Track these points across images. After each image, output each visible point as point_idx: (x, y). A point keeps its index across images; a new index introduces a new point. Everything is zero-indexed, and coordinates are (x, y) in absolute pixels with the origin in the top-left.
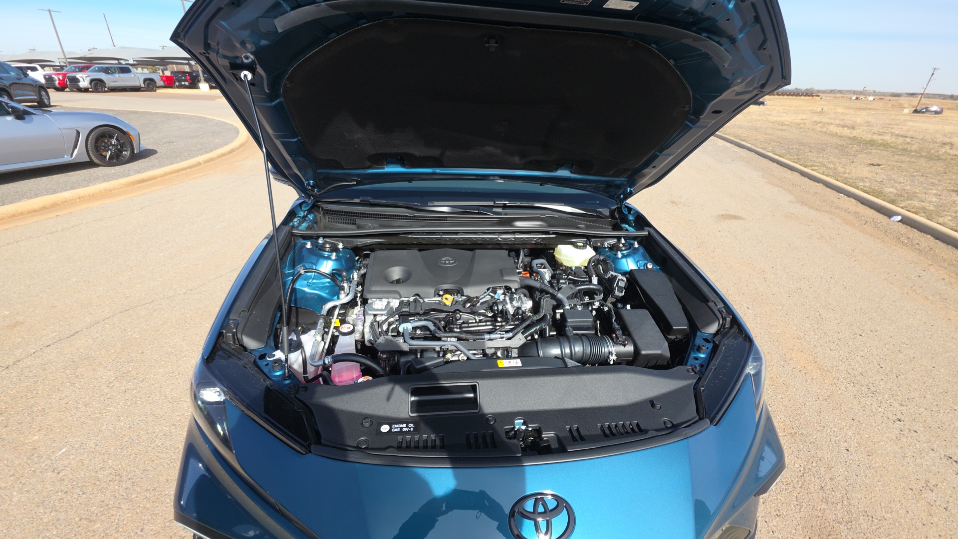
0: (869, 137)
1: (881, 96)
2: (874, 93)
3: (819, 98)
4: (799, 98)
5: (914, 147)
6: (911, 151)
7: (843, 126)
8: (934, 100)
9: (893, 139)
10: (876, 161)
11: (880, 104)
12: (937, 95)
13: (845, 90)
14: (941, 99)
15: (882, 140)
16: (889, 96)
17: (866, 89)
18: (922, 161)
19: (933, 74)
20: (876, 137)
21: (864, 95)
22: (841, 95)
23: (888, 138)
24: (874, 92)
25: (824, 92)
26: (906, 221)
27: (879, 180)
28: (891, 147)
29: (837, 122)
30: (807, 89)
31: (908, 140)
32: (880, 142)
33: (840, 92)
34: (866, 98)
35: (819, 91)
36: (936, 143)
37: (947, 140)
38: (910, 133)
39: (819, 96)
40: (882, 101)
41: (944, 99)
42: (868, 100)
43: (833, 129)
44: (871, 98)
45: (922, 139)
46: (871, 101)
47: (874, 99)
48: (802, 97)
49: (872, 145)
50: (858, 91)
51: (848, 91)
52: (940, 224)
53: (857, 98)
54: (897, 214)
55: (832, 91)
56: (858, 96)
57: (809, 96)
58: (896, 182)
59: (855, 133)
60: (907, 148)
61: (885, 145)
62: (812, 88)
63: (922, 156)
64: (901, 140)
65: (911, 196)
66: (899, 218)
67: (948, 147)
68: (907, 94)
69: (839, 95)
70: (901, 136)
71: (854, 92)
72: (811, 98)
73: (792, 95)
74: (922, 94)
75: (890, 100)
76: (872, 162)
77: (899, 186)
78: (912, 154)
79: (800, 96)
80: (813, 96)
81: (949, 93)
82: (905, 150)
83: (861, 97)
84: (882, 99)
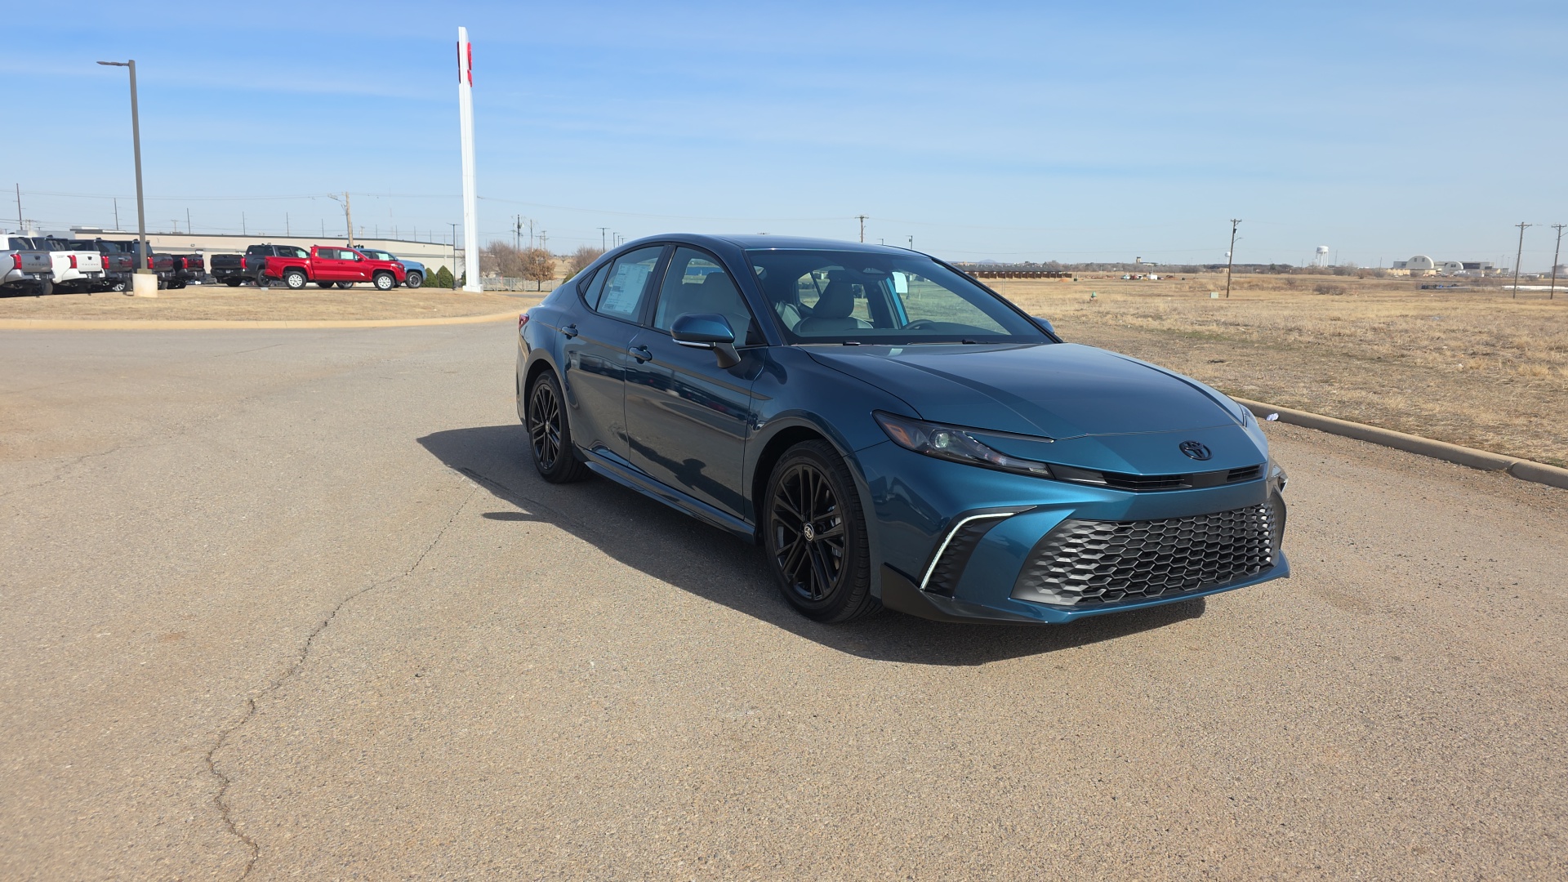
0: (1189, 329)
1: (1168, 272)
2: (1156, 268)
3: (1072, 279)
4: (1038, 280)
5: (1255, 336)
6: (1252, 342)
7: (1145, 316)
8: (1248, 275)
9: (1222, 329)
10: (1216, 357)
11: (1171, 286)
12: (1251, 267)
13: (1110, 264)
14: (1259, 273)
15: (1209, 331)
16: (1180, 272)
17: (1141, 260)
18: (1272, 353)
19: (1235, 230)
20: (1197, 328)
21: (1141, 271)
22: (1105, 273)
23: (1214, 327)
24: (1155, 265)
25: (1076, 268)
26: (1284, 418)
27: (1233, 378)
28: (1225, 339)
29: (1132, 311)
30: (1045, 264)
31: (1242, 329)
32: (1207, 333)
33: (1102, 267)
34: (1145, 276)
35: (1067, 267)
36: (1279, 329)
37: (1291, 325)
38: (1240, 320)
39: (1070, 276)
40: (1172, 280)
41: (1262, 273)
42: (1150, 280)
43: (1130, 320)
44: (1154, 277)
45: (1259, 327)
46: (1154, 281)
47: (1159, 278)
48: (1043, 279)
49: (1200, 339)
50: (1129, 265)
51: (1114, 266)
52: (1322, 414)
53: (1133, 278)
54: (1273, 412)
55: (1088, 267)
56: (1133, 274)
57: (1053, 276)
58: (1252, 378)
59: (1167, 325)
60: (1246, 339)
61: (1215, 338)
62: (1054, 262)
63: (1269, 347)
64: (1232, 330)
65: (1279, 391)
66: (1276, 416)
67: (1295, 335)
68: (1205, 266)
69: (1101, 273)
70: (1231, 324)
71: (1125, 267)
72: (1057, 279)
73: (1026, 276)
74: (1229, 266)
75: (1183, 279)
76: (1212, 359)
77: (1259, 382)
78: (1256, 345)
79: (1039, 276)
80: (1060, 276)
81: (1268, 263)
82: (1244, 341)
83: (1138, 275)
84: (1171, 277)
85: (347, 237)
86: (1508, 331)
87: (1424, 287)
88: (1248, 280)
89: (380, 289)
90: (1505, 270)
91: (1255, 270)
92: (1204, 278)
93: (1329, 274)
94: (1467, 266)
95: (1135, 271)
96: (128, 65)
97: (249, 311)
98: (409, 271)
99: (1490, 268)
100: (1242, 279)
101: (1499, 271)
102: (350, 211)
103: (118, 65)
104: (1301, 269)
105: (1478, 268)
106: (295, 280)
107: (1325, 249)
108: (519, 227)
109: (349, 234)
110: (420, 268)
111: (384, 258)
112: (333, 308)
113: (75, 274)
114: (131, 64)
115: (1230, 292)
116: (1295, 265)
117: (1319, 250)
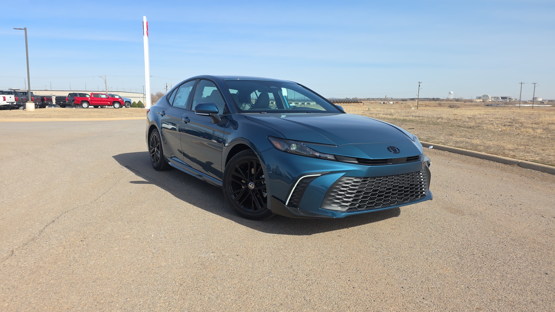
0: (402, 118)
1: (396, 101)
2: (392, 100)
3: (362, 104)
4: (350, 104)
5: (426, 120)
6: (425, 122)
7: (387, 114)
8: (425, 102)
9: (414, 118)
10: (411, 127)
11: (397, 106)
12: (425, 98)
13: (376, 98)
15: (409, 119)
16: (401, 101)
17: (387, 97)
18: (431, 126)
19: (419, 86)
20: (405, 118)
21: (387, 101)
22: (374, 101)
23: (411, 118)
24: (392, 98)
25: (364, 100)
26: (435, 147)
27: (417, 134)
28: (415, 121)
29: (382, 113)
30: (353, 98)
31: (421, 118)
33: (373, 99)
34: (388, 102)
35: (360, 100)
36: (434, 118)
37: (439, 116)
38: (421, 115)
39: (362, 103)
40: (398, 104)
41: (430, 101)
42: (390, 104)
43: (381, 115)
44: (391, 103)
45: (427, 117)
46: (391, 104)
47: (393, 103)
48: (352, 104)
49: (406, 121)
50: (383, 99)
51: (377, 99)
52: (449, 146)
53: (384, 103)
54: (431, 145)
55: (368, 99)
56: (384, 102)
57: (356, 103)
58: (424, 134)
59: (394, 117)
60: (422, 121)
61: (412, 121)
62: (356, 98)
63: (430, 124)
64: (417, 118)
65: (433, 138)
66: (432, 147)
67: (440, 120)
68: (409, 99)
69: (373, 101)
70: (417, 117)
71: (381, 99)
72: (357, 104)
73: (346, 103)
74: (418, 99)
75: (402, 103)
76: (409, 128)
77: (426, 135)
78: (426, 123)
79: (351, 103)
80: (358, 103)
81: (432, 97)
83: (386, 102)
84: (398, 103)
85: (105, 91)
86: (517, 118)
87: (487, 105)
88: (425, 103)
89: (115, 108)
90: (516, 99)
91: (427, 100)
92: (409, 103)
93: (453, 101)
94: (502, 98)
95: (385, 101)
96: (24, 29)
97: (66, 115)
98: (126, 102)
99: (510, 99)
100: (423, 103)
101: (514, 100)
102: (107, 82)
103: (21, 29)
104: (444, 100)
105: (506, 99)
106: (85, 105)
107: (452, 92)
108: (167, 87)
109: (106, 90)
110: (130, 101)
111: (117, 97)
112: (96, 114)
113: (5, 103)
114: (25, 29)
115: (418, 108)
116: (441, 98)
117: (450, 93)
